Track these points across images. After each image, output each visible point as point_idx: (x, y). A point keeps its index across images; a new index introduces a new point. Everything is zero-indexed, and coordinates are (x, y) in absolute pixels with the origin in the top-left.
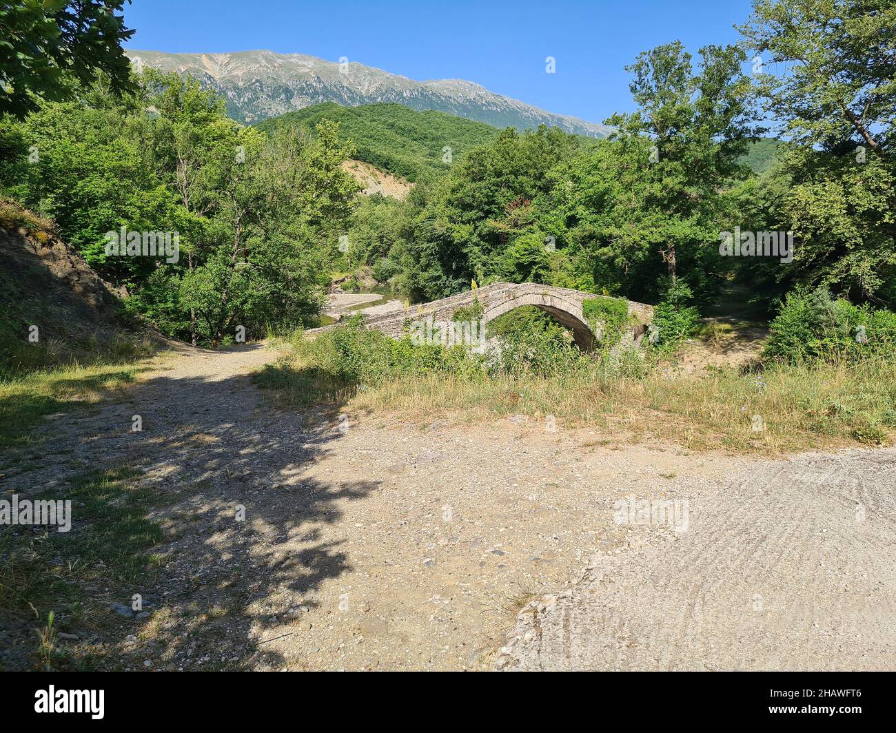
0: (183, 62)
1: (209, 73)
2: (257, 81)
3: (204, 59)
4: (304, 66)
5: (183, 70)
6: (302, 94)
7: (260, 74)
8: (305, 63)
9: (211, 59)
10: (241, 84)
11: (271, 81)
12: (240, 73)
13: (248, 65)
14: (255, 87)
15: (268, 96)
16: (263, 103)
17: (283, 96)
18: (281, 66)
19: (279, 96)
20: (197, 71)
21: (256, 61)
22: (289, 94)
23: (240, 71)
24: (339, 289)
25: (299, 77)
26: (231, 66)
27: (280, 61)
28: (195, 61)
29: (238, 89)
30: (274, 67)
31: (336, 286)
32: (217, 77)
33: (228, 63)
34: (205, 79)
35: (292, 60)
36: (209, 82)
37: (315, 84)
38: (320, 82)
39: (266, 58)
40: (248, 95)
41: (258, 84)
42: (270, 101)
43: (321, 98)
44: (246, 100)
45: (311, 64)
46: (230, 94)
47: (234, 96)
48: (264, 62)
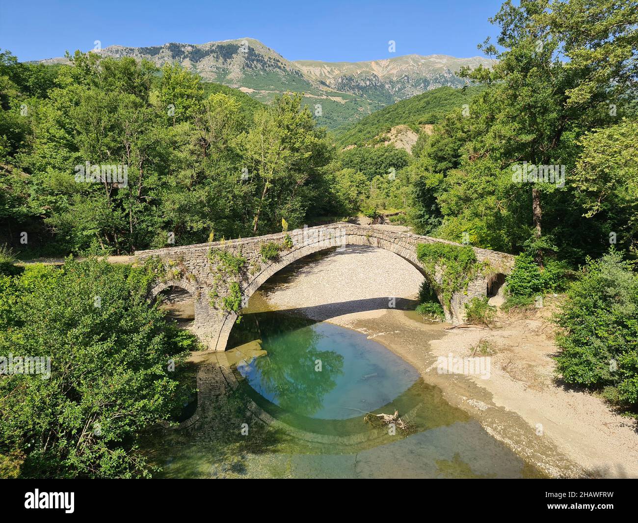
0: (360, 67)
1: (375, 73)
2: (406, 76)
3: (373, 65)
4: (440, 63)
5: (359, 73)
6: (436, 82)
7: (408, 71)
8: (441, 61)
9: (377, 64)
10: (395, 79)
11: (415, 75)
12: (395, 72)
13: (400, 65)
14: (404, 80)
15: (412, 85)
16: (408, 91)
17: (422, 85)
18: (423, 64)
19: (419, 85)
20: (368, 72)
21: (407, 63)
22: (426, 82)
23: (395, 71)
24: (388, 221)
25: (435, 71)
26: (389, 68)
27: (423, 61)
28: (367, 66)
29: (392, 82)
30: (419, 65)
31: (387, 218)
32: (380, 75)
33: (388, 65)
34: (372, 77)
35: (432, 60)
36: (374, 79)
37: (446, 75)
38: (449, 73)
39: (413, 60)
40: (399, 86)
41: (406, 78)
42: (413, 89)
43: (449, 84)
44: (397, 89)
45: (445, 61)
46: (387, 86)
47: (390, 87)
48: (412, 63)
